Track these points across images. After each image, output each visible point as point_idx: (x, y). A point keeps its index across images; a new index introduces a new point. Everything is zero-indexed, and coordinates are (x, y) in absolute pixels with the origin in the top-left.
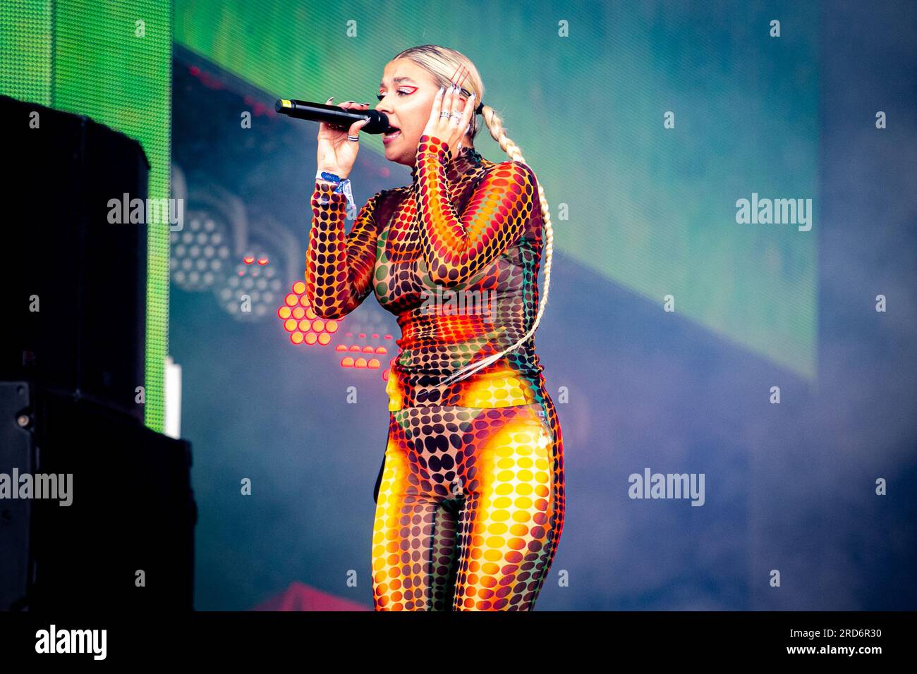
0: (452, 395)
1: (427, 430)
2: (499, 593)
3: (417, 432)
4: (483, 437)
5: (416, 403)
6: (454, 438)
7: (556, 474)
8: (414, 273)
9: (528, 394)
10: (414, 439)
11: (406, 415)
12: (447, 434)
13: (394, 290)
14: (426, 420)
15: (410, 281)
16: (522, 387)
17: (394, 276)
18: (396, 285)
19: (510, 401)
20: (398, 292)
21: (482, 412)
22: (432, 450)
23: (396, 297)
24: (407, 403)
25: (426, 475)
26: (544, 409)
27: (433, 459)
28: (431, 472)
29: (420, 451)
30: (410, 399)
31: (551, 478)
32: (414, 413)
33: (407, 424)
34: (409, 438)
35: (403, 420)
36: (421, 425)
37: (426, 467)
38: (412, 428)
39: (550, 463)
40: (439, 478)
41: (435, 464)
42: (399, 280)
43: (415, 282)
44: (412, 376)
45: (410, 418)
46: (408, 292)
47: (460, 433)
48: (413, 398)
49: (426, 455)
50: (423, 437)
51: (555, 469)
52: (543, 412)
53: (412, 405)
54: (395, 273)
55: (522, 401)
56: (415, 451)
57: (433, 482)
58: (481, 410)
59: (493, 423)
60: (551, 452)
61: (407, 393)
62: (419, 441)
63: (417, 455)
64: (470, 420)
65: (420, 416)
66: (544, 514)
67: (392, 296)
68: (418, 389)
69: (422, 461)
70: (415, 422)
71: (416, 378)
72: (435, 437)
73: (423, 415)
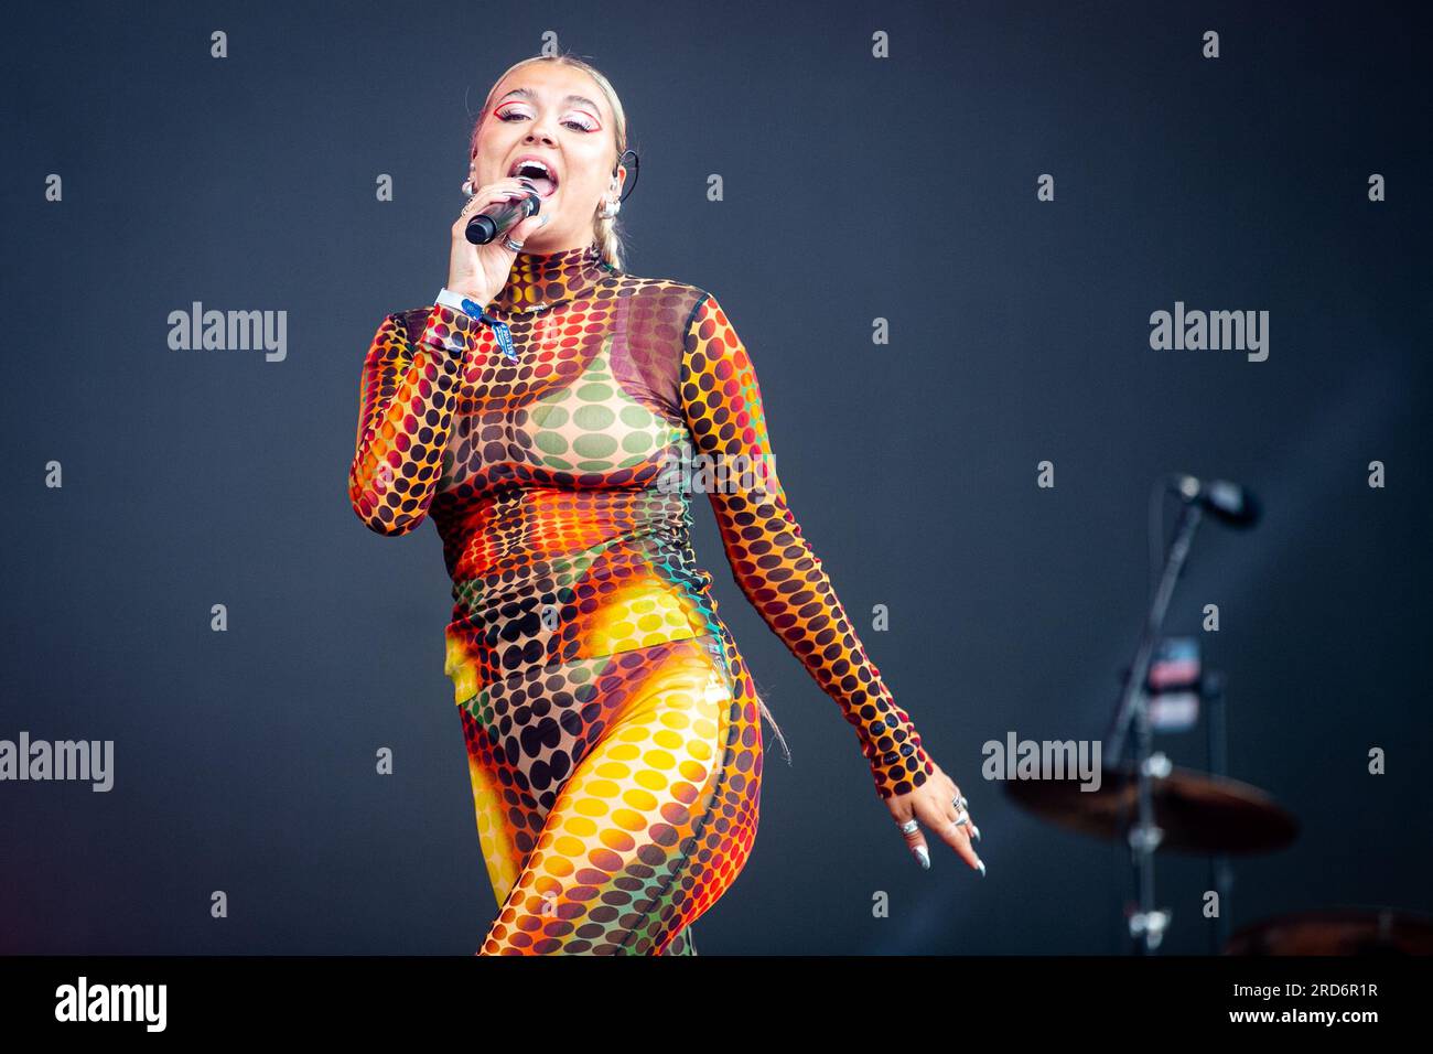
0: (563, 645)
1: (522, 716)
3: (506, 725)
4: (617, 704)
5: (505, 672)
6: (567, 718)
7: (729, 750)
8: (514, 427)
9: (696, 620)
10: (502, 741)
11: (486, 699)
12: (556, 713)
13: (468, 461)
14: (518, 698)
15: (504, 441)
16: (683, 609)
17: (470, 436)
18: (472, 451)
19: (667, 634)
20: (476, 464)
21: (611, 662)
22: (533, 752)
23: (470, 475)
24: (487, 676)
25: (531, 802)
26: (718, 642)
27: (538, 766)
28: (537, 794)
29: (514, 760)
30: (491, 668)
31: (717, 754)
32: (497, 692)
33: (489, 715)
34: (494, 741)
35: (482, 711)
36: (511, 710)
37: (527, 788)
38: (497, 720)
40: (550, 799)
41: (541, 776)
42: (481, 440)
43: (516, 443)
44: (488, 627)
45: (493, 702)
46: (497, 462)
47: (577, 707)
48: (496, 664)
49: (525, 763)
50: (516, 731)
51: (729, 742)
52: (717, 647)
53: (497, 677)
54: (472, 432)
55: (685, 631)
56: (507, 764)
57: (543, 811)
58: (609, 658)
59: (630, 677)
61: (484, 660)
62: (512, 741)
63: (511, 770)
64: (593, 679)
65: (507, 694)
67: (462, 472)
68: (502, 648)
69: (519, 777)
70: (502, 707)
71: (496, 628)
72: (536, 725)
73: (512, 692)
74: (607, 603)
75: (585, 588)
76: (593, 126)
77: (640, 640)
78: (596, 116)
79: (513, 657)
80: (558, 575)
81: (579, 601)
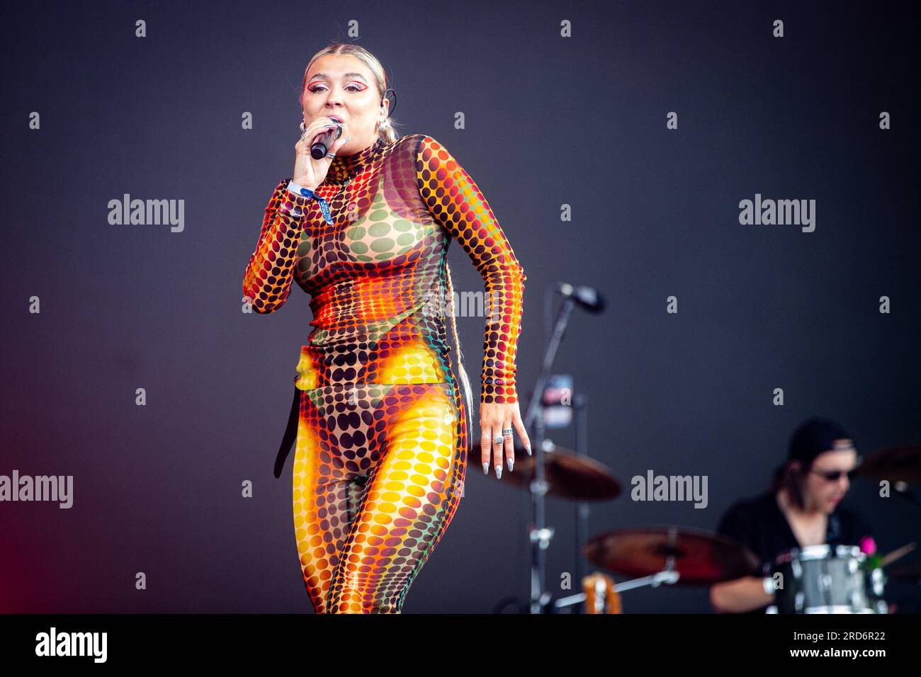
0: (367, 373)
1: (340, 408)
2: (388, 542)
3: (330, 410)
4: (393, 413)
5: (332, 382)
6: (365, 415)
7: (458, 451)
8: (340, 242)
9: (440, 373)
10: (326, 417)
11: (320, 393)
12: (359, 411)
13: (318, 262)
14: (339, 398)
15: (335, 249)
16: (434, 366)
17: (318, 249)
18: (320, 257)
19: (424, 378)
20: (322, 265)
21: (393, 389)
22: (344, 427)
23: (320, 270)
24: (322, 381)
25: (337, 452)
26: (451, 389)
27: (345, 437)
28: (342, 449)
29: (332, 428)
30: (325, 378)
31: (453, 453)
32: (328, 391)
33: (321, 402)
34: (321, 415)
35: (317, 398)
36: (335, 403)
37: (337, 445)
38: (326, 405)
39: (453, 439)
40: (350, 455)
41: (347, 440)
42: (324, 251)
43: (341, 251)
44: (327, 355)
45: (324, 396)
46: (334, 262)
47: (372, 410)
48: (328, 376)
49: (338, 432)
50: (336, 414)
51: (458, 446)
52: (450, 391)
53: (328, 384)
54: (319, 246)
55: (434, 379)
56: (326, 429)
57: (344, 459)
58: (392, 387)
59: (402, 400)
60: (456, 430)
61: (322, 372)
62: (332, 418)
63: (329, 433)
64: (381, 397)
65: (333, 394)
66: (441, 484)
67: (316, 269)
68: (333, 368)
69: (333, 438)
70: (329, 400)
71: (331, 357)
72: (347, 414)
73: (336, 393)
74: (394, 353)
75: (384, 344)
76: (363, 87)
77: (409, 379)
78: (363, 82)
79: (339, 375)
80: (371, 334)
81: (379, 351)
